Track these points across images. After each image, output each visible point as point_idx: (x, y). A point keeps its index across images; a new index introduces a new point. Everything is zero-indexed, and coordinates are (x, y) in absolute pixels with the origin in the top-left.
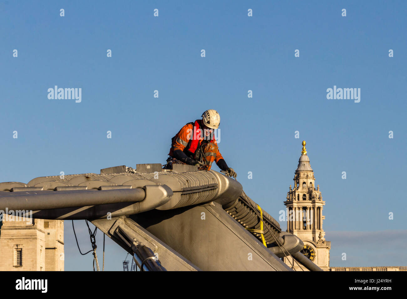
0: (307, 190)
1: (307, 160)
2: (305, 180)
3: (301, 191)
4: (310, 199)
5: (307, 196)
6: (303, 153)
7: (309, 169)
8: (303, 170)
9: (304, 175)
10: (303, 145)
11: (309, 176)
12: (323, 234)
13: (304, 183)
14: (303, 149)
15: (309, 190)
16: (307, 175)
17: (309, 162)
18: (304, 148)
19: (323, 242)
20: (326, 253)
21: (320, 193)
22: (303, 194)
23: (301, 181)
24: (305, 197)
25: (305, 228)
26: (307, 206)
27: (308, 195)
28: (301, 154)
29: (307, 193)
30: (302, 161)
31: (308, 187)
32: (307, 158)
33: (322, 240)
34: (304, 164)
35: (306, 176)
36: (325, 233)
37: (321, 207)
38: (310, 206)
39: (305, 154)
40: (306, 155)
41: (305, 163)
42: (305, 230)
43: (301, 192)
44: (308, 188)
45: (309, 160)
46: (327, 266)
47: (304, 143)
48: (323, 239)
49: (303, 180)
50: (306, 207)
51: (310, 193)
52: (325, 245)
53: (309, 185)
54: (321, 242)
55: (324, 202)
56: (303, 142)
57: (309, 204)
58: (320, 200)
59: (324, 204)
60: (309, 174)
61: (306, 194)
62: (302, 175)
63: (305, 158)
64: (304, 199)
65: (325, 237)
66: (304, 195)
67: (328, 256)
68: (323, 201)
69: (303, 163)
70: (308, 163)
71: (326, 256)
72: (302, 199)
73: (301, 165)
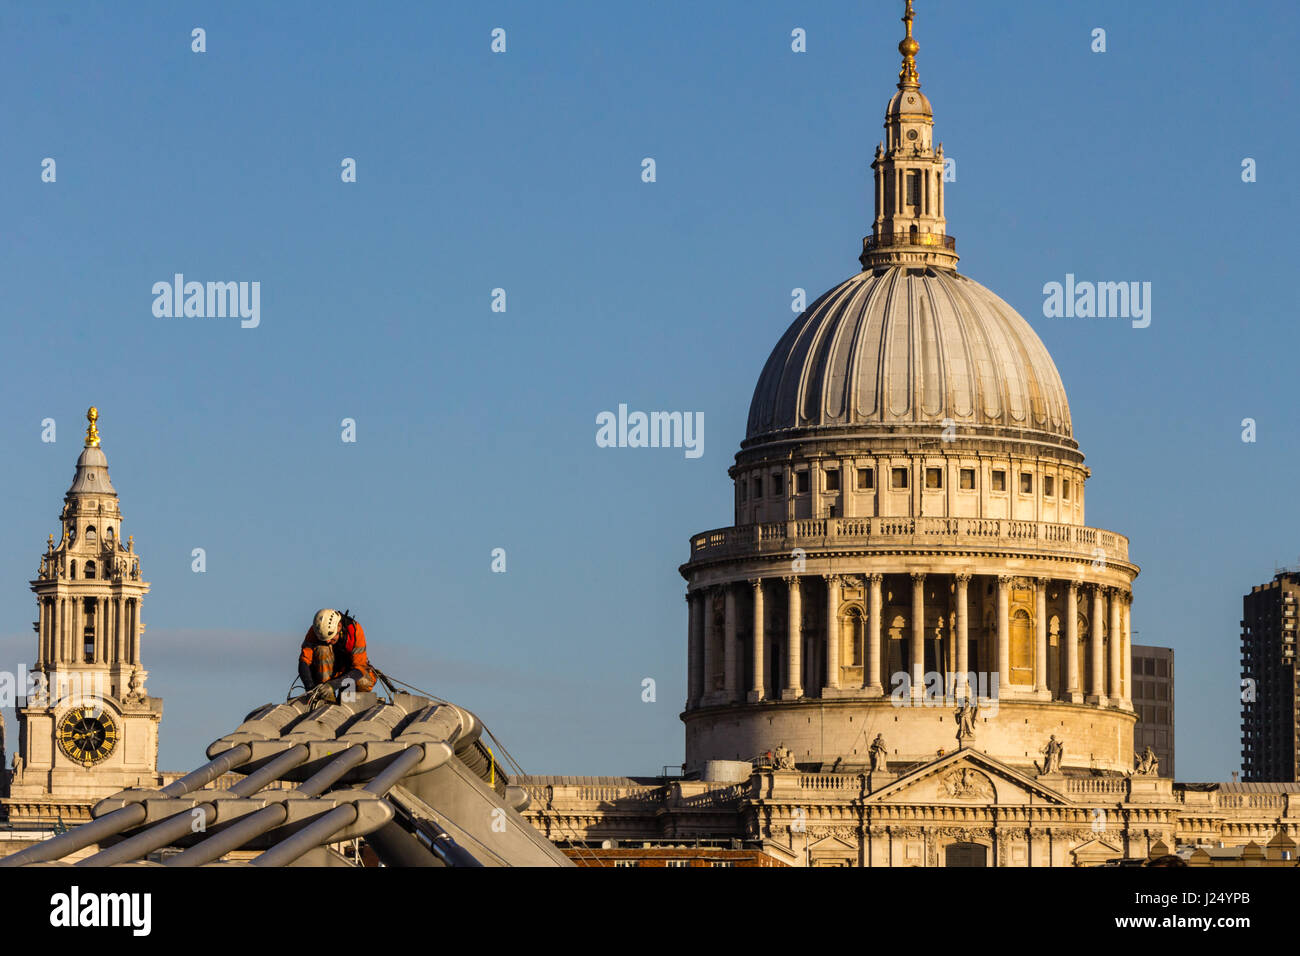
0: (100, 551)
1: (100, 464)
2: (94, 521)
3: (81, 552)
4: (107, 575)
5: (99, 566)
6: (89, 442)
7: (106, 488)
8: (89, 490)
9: (92, 504)
10: (90, 419)
11: (106, 509)
12: (142, 677)
13: (91, 528)
14: (90, 429)
15: (104, 548)
16: (100, 507)
17: (107, 468)
18: (94, 427)
19: (141, 701)
20: (149, 732)
21: (137, 559)
22: (86, 560)
23: (83, 523)
24: (92, 570)
25: (89, 658)
26: (99, 596)
27: (101, 562)
28: (84, 444)
29: (99, 558)
30: (85, 466)
31: (101, 540)
32: (102, 458)
33: (139, 695)
34: (93, 476)
35: (96, 508)
36: (146, 673)
37: (139, 598)
38: (104, 596)
39: (94, 444)
40: (98, 447)
41: (95, 472)
42: (91, 665)
43: (82, 555)
44: (102, 544)
45: (105, 464)
46: (152, 768)
47: (94, 414)
48: (140, 690)
49: (90, 519)
50: (96, 598)
51: (107, 557)
52: (145, 709)
53: (105, 535)
54: (136, 700)
55: (147, 585)
56: (90, 410)
57: (102, 590)
58: (136, 580)
59: (146, 591)
60: (105, 503)
61: (95, 560)
62: (84, 505)
63: (95, 457)
64: (90, 575)
65: (146, 685)
66: (90, 564)
67: (153, 739)
68: (144, 582)
69: (88, 471)
70: (104, 471)
71: (148, 739)
72: (83, 576)
73: (82, 475)
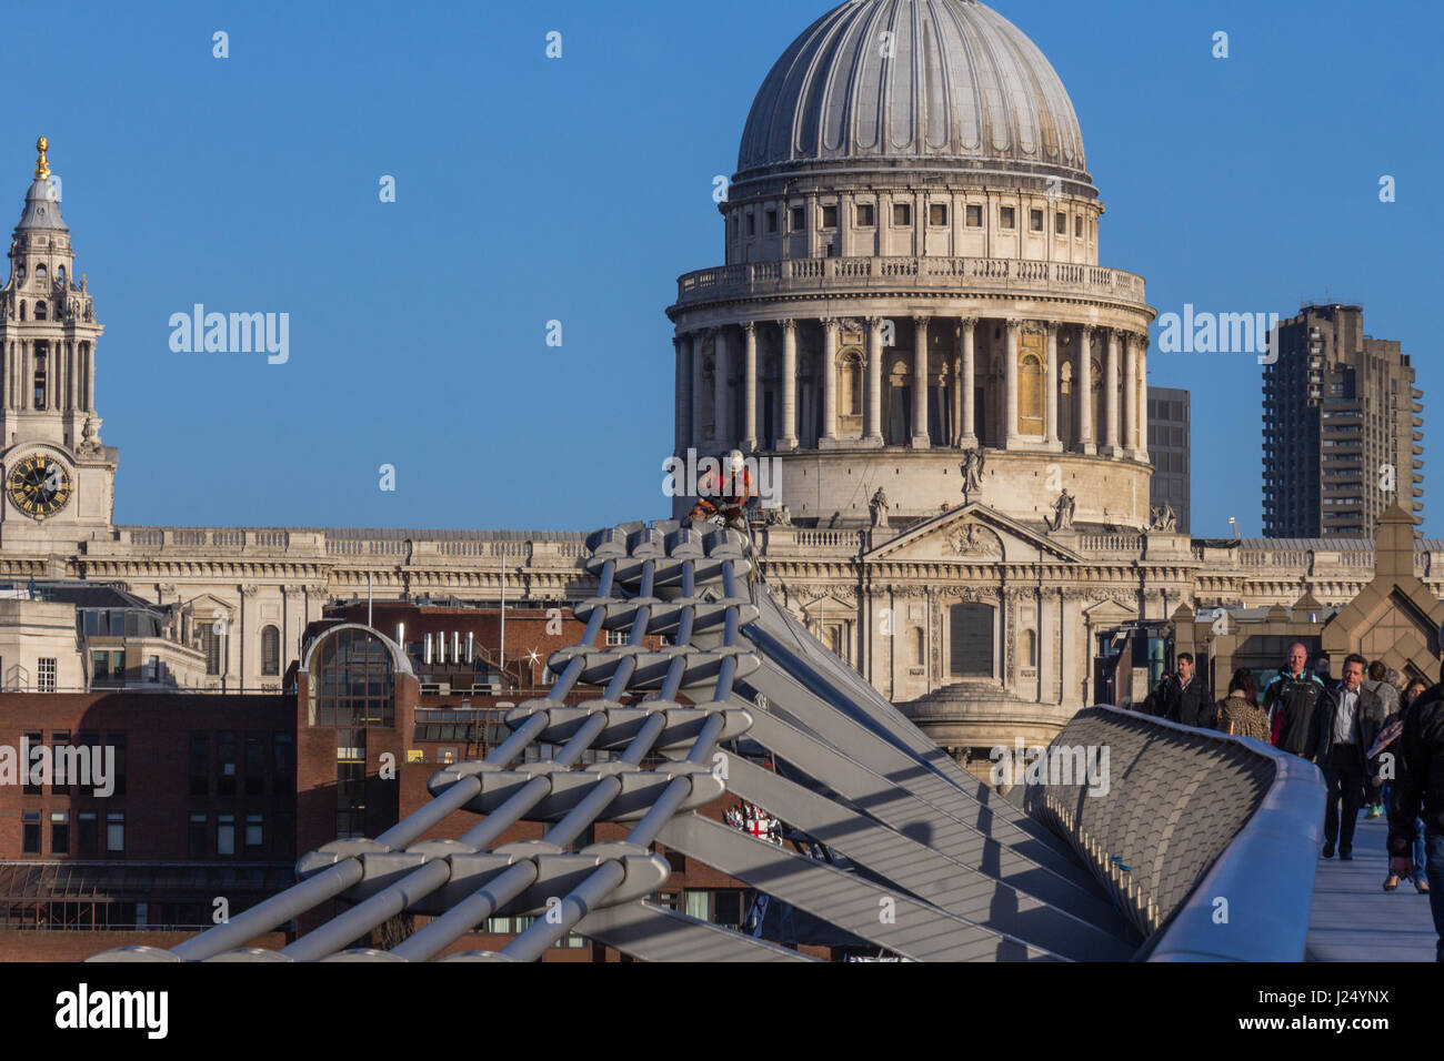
0: (51, 290)
1: (51, 198)
2: (44, 259)
3: (31, 292)
4: (59, 316)
5: (50, 307)
6: (39, 174)
7: (58, 224)
8: (39, 226)
9: (42, 241)
10: (40, 150)
11: (57, 246)
12: (96, 425)
13: (41, 266)
14: (39, 161)
15: (55, 288)
16: (51, 243)
17: (61, 204)
18: (44, 158)
19: (96, 450)
20: (105, 484)
21: (90, 300)
22: (36, 300)
23: (32, 261)
24: (42, 311)
25: (41, 405)
26: (50, 339)
27: (53, 303)
29: (51, 299)
30: (35, 201)
31: (52, 278)
32: (53, 192)
33: (93, 444)
34: (43, 210)
35: (47, 245)
36: (101, 421)
37: (93, 340)
38: (56, 339)
39: (44, 176)
40: (48, 179)
41: (45, 207)
42: (43, 412)
43: (32, 295)
44: (54, 283)
45: (59, 200)
46: (108, 521)
47: (44, 145)
48: (95, 438)
49: (40, 256)
50: (47, 340)
51: (59, 297)
52: (100, 459)
53: (56, 273)
54: (91, 449)
55: (101, 327)
56: (39, 141)
57: (54, 332)
58: (90, 322)
59: (99, 334)
60: (56, 240)
61: (45, 300)
62: (34, 242)
63: (45, 191)
64: (40, 316)
65: (100, 433)
66: (41, 304)
67: (109, 491)
68: (98, 323)
69: (38, 206)
70: (57, 206)
71: (104, 491)
72: (33, 317)
73: (32, 210)
